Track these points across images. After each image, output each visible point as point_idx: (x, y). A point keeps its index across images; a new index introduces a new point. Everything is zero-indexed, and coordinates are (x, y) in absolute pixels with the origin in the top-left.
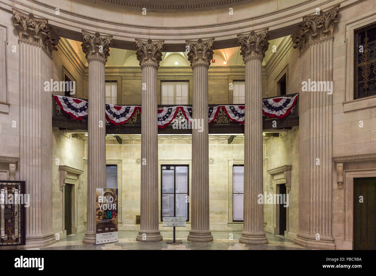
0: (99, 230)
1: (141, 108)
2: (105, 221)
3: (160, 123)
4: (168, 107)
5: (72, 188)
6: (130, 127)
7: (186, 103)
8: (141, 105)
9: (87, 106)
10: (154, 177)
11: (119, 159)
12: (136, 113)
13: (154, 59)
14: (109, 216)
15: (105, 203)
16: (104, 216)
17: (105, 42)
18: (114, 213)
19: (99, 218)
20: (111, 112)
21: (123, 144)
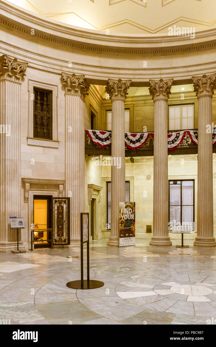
0: (122, 235)
1: (154, 134)
2: (126, 228)
3: (169, 146)
4: (177, 132)
5: (94, 201)
6: (144, 151)
7: (192, 128)
8: (153, 132)
9: (111, 136)
10: (165, 192)
11: (132, 176)
12: (149, 139)
13: (165, 94)
14: (129, 224)
15: (126, 214)
16: (125, 224)
17: (125, 85)
18: (132, 222)
19: (121, 225)
20: (128, 139)
21: (135, 163)
